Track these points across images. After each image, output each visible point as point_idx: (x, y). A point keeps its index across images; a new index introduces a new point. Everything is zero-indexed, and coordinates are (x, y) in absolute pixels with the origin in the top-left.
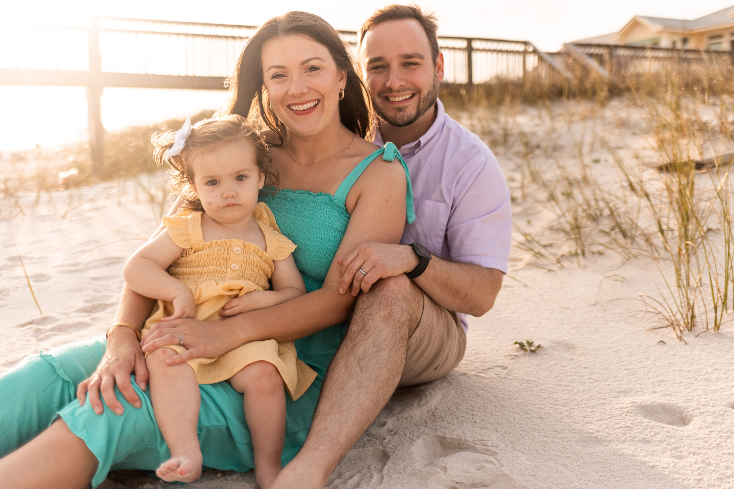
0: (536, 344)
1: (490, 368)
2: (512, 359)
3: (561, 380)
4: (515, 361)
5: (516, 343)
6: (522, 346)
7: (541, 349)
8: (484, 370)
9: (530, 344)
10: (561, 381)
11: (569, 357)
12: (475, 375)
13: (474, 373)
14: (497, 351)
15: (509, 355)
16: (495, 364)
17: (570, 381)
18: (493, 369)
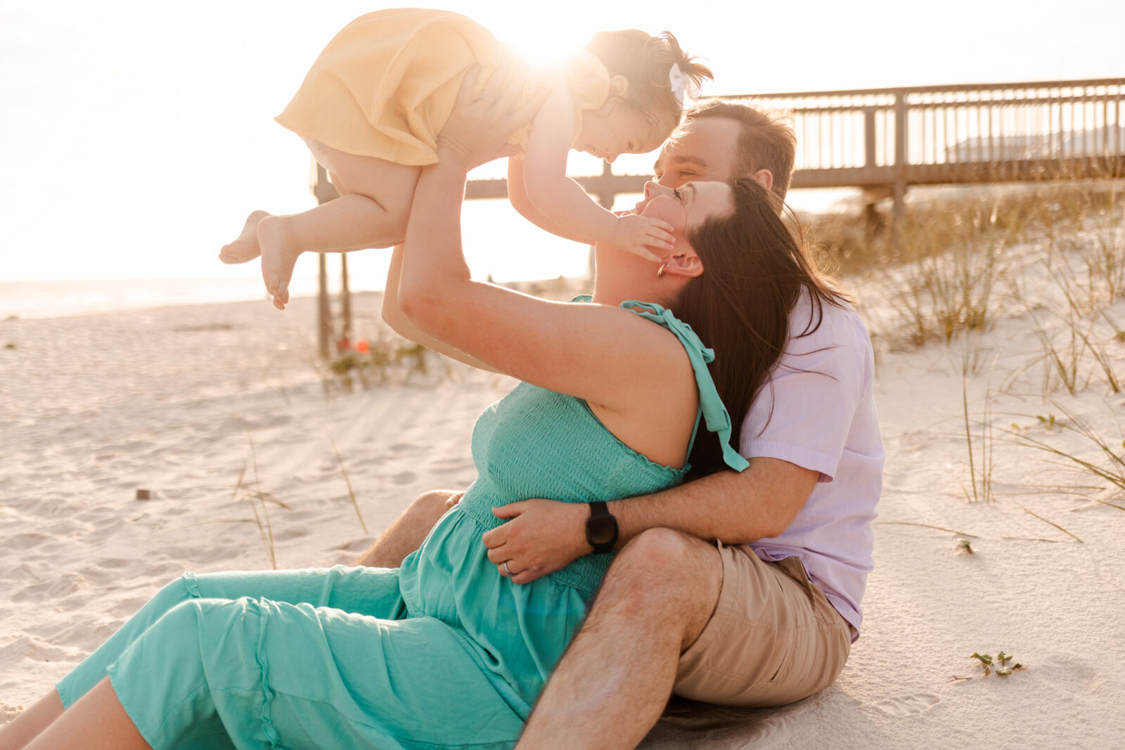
0: (1014, 661)
1: (908, 698)
2: (957, 685)
3: (1020, 739)
4: (961, 689)
5: (976, 656)
6: (986, 661)
7: (1022, 672)
8: (897, 700)
9: (1004, 660)
10: (1017, 742)
11: (1066, 694)
12: (874, 708)
13: (874, 703)
14: (943, 665)
15: (954, 677)
16: (922, 691)
17: (1035, 745)
18: (914, 699)
